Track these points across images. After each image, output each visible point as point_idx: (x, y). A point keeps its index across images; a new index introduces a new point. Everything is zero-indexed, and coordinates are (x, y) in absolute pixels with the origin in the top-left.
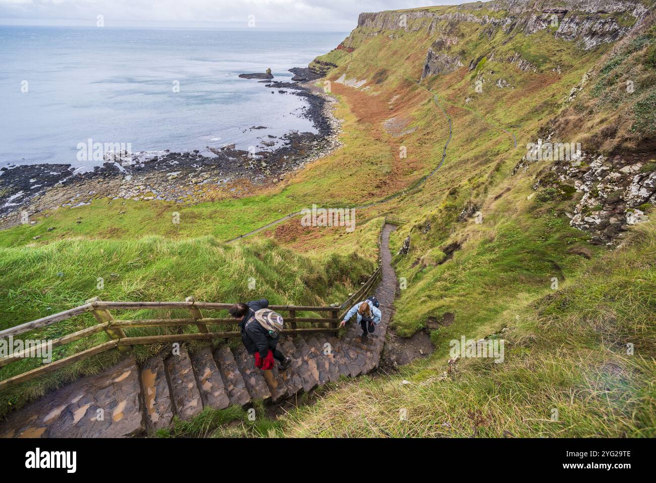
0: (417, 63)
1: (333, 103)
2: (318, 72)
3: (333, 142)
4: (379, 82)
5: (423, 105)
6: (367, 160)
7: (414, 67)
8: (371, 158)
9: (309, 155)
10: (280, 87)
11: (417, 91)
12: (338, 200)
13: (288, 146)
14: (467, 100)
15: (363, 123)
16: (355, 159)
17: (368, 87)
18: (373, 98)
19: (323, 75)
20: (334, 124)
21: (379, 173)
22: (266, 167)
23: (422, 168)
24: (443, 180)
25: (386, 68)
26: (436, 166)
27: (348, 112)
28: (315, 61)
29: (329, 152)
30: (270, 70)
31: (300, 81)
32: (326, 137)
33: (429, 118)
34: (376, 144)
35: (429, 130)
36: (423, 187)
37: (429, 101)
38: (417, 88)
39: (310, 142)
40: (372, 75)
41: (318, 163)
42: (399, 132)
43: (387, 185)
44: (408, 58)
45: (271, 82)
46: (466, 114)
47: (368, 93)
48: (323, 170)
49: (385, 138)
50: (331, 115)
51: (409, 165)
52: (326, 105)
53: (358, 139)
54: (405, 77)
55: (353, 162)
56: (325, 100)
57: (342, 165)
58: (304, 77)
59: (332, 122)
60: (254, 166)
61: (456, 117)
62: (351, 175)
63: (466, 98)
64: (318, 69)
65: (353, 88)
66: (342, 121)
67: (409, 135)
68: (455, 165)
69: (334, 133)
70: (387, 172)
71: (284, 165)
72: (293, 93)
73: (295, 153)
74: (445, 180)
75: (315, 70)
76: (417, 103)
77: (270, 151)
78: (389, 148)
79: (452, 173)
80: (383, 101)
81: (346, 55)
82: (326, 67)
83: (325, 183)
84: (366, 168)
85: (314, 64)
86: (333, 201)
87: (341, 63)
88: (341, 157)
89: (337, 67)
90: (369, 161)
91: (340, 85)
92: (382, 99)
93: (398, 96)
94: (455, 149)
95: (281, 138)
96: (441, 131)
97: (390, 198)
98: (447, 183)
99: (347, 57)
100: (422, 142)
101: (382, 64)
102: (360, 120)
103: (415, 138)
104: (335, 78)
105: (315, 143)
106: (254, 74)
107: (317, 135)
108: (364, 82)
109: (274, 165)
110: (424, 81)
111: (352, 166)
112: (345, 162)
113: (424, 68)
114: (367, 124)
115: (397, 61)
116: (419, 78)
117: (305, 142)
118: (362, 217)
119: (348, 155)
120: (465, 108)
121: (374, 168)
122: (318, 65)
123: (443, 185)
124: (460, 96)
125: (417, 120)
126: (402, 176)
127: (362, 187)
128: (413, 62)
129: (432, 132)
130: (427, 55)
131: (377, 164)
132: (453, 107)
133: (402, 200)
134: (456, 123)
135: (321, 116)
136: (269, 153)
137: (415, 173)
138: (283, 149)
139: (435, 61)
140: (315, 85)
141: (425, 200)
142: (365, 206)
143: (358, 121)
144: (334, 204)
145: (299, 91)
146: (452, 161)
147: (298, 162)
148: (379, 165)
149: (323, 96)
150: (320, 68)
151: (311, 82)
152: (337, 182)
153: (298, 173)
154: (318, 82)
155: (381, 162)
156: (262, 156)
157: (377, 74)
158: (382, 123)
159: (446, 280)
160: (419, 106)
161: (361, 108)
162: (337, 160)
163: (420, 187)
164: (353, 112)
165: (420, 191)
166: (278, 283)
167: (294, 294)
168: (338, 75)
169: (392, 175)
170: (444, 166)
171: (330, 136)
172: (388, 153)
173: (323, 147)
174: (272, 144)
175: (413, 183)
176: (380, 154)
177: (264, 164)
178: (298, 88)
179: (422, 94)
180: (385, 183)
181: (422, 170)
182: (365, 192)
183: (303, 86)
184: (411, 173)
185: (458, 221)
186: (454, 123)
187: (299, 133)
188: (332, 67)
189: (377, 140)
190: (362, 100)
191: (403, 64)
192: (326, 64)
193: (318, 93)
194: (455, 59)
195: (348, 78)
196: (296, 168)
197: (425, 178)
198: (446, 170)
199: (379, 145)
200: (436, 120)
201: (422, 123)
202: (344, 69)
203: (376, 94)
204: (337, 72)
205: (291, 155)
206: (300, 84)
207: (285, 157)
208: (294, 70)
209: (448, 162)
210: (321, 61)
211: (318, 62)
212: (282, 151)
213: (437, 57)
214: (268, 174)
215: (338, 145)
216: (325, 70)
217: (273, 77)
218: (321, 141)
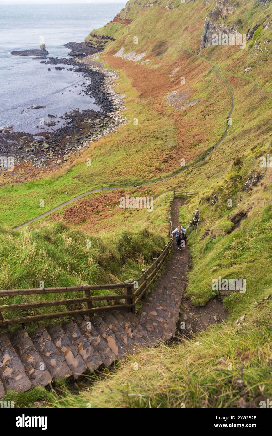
0: (195, 34)
1: (114, 78)
2: (96, 47)
3: (116, 119)
4: (158, 54)
5: (204, 76)
6: (152, 135)
7: (193, 38)
8: (156, 133)
9: (92, 134)
10: (56, 63)
11: (197, 63)
12: (125, 177)
13: (70, 125)
14: (246, 70)
15: (145, 98)
16: (140, 135)
17: (147, 60)
18: (153, 71)
19: (101, 49)
20: (116, 99)
21: (165, 147)
22: (48, 148)
23: (207, 140)
24: (228, 151)
25: (164, 39)
26: (220, 137)
27: (129, 87)
28: (91, 34)
30: (44, 46)
31: (77, 56)
32: (109, 114)
33: (210, 89)
34: (160, 119)
35: (212, 101)
36: (210, 159)
37: (210, 72)
38: (197, 59)
39: (93, 120)
40: (151, 47)
41: (102, 141)
42: (182, 105)
43: (174, 160)
44: (186, 29)
45: (46, 58)
46: (246, 84)
47: (148, 66)
48: (108, 148)
49: (168, 111)
50: (112, 91)
51: (194, 137)
52: (106, 80)
53: (141, 115)
54: (184, 48)
55: (138, 138)
56: (104, 76)
57: (127, 142)
58: (81, 52)
59: (113, 98)
60: (35, 148)
61: (236, 87)
62: (137, 152)
63: (245, 68)
64: (94, 43)
65: (133, 62)
66: (123, 96)
67: (192, 108)
68: (239, 136)
69: (117, 109)
70: (173, 147)
71: (67, 145)
72: (71, 70)
73: (78, 132)
74: (230, 151)
75: (92, 44)
76: (198, 74)
77: (51, 131)
78: (173, 122)
79: (236, 143)
80: (164, 74)
81: (122, 27)
82: (103, 40)
83: (112, 161)
84: (151, 144)
85: (91, 38)
86: (120, 179)
87: (118, 36)
88: (125, 134)
89: (114, 40)
90: (154, 136)
91: (119, 59)
92: (162, 71)
93: (179, 68)
94: (238, 119)
95: (62, 117)
96: (223, 102)
97: (177, 172)
98: (232, 154)
99: (124, 30)
100: (205, 114)
101: (160, 36)
102: (142, 95)
103: (197, 110)
104: (114, 52)
105: (98, 120)
106: (28, 51)
107: (99, 112)
108: (143, 55)
109: (57, 146)
110: (203, 52)
111: (137, 142)
112: (130, 138)
113: (202, 38)
114: (149, 98)
115: (175, 33)
116: (199, 49)
117: (88, 120)
118: (151, 193)
119: (132, 131)
120: (245, 77)
121: (159, 143)
122: (95, 39)
123: (228, 156)
124: (239, 66)
125: (199, 92)
126: (187, 149)
127: (149, 163)
128: (191, 33)
129: (214, 103)
130: (205, 25)
131: (162, 139)
132: (233, 77)
133: (189, 173)
134: (237, 94)
135: (102, 92)
136: (50, 133)
137: (201, 145)
138: (64, 128)
139: (213, 31)
140: (94, 60)
141: (212, 171)
142: (153, 181)
143: (140, 96)
144: (122, 182)
145: (77, 67)
146: (236, 131)
147: (81, 141)
148: (164, 140)
149: (103, 71)
150: (96, 42)
151: (89, 56)
152: (123, 159)
153: (82, 152)
154: (96, 57)
155: (166, 136)
156: (43, 137)
157: (156, 46)
158: (165, 97)
159: (234, 248)
160: (200, 77)
161: (142, 82)
162: (121, 137)
163: (206, 159)
164: (134, 86)
165: (207, 163)
166: (71, 265)
167: (88, 274)
168: (116, 49)
169: (178, 149)
170: (228, 137)
171: (113, 113)
172: (173, 127)
173: (107, 125)
174: (53, 124)
175: (199, 156)
176: (165, 129)
177: (46, 146)
178: (76, 64)
179: (202, 65)
180: (171, 157)
181: (207, 142)
182: (152, 168)
183: (81, 61)
184: (197, 145)
185: (243, 190)
186: (235, 93)
187: (80, 111)
188: (109, 41)
189: (160, 114)
190: (143, 73)
191: (181, 35)
192: (103, 37)
193: (97, 68)
194: (232, 29)
195: (126, 51)
196: (79, 148)
197: (210, 150)
198: (230, 141)
199: (163, 119)
200: (217, 91)
201: (203, 95)
202: (122, 43)
203: (156, 67)
204: (115, 46)
205: (73, 135)
206: (77, 60)
207: (68, 137)
208: (70, 45)
209: (231, 132)
210: (97, 34)
211: (95, 36)
212: (64, 131)
213: (214, 27)
214: (51, 155)
215: (121, 121)
216: (102, 44)
217: (48, 53)
218: (104, 118)
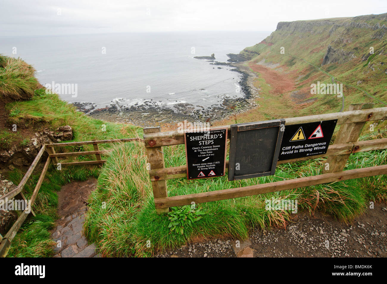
1: (255, 77)
2: (246, 57)
3: (251, 104)
4: (290, 65)
9: (233, 111)
10: (219, 65)
14: (358, 82)
17: (280, 68)
18: (283, 75)
19: (249, 59)
20: (253, 91)
25: (295, 56)
27: (264, 84)
28: (244, 50)
29: (248, 110)
30: (214, 55)
31: (233, 62)
32: (247, 100)
38: (318, 71)
40: (284, 61)
42: (302, 101)
45: (213, 61)
47: (280, 72)
50: (251, 85)
52: (249, 78)
54: (309, 64)
56: (248, 75)
58: (236, 60)
59: (252, 90)
60: (194, 114)
64: (246, 55)
65: (269, 69)
66: (259, 89)
67: (309, 104)
69: (253, 97)
71: (214, 116)
75: (244, 55)
80: (291, 79)
81: (267, 47)
82: (252, 54)
85: (244, 52)
89: (259, 54)
91: (260, 66)
101: (293, 54)
104: (258, 61)
106: (203, 57)
107: (241, 98)
109: (208, 115)
110: (323, 67)
113: (324, 58)
116: (320, 65)
120: (357, 88)
122: (247, 53)
130: (327, 49)
132: (346, 87)
135: (246, 85)
139: (333, 54)
140: (243, 65)
147: (224, 114)
149: (248, 72)
150: (247, 55)
151: (240, 63)
154: (246, 64)
157: (289, 60)
171: (250, 99)
173: (244, 106)
178: (231, 66)
183: (235, 65)
188: (256, 54)
192: (252, 52)
193: (244, 70)
194: (349, 53)
195: (266, 61)
196: (222, 119)
202: (264, 56)
203: (286, 73)
204: (259, 58)
205: (220, 109)
206: (233, 64)
207: (216, 110)
208: (230, 55)
210: (249, 50)
211: (247, 51)
213: (335, 51)
214: (203, 120)
215: (254, 105)
216: (250, 56)
217: (215, 59)
218: (243, 102)
